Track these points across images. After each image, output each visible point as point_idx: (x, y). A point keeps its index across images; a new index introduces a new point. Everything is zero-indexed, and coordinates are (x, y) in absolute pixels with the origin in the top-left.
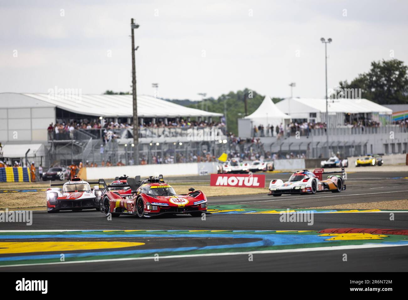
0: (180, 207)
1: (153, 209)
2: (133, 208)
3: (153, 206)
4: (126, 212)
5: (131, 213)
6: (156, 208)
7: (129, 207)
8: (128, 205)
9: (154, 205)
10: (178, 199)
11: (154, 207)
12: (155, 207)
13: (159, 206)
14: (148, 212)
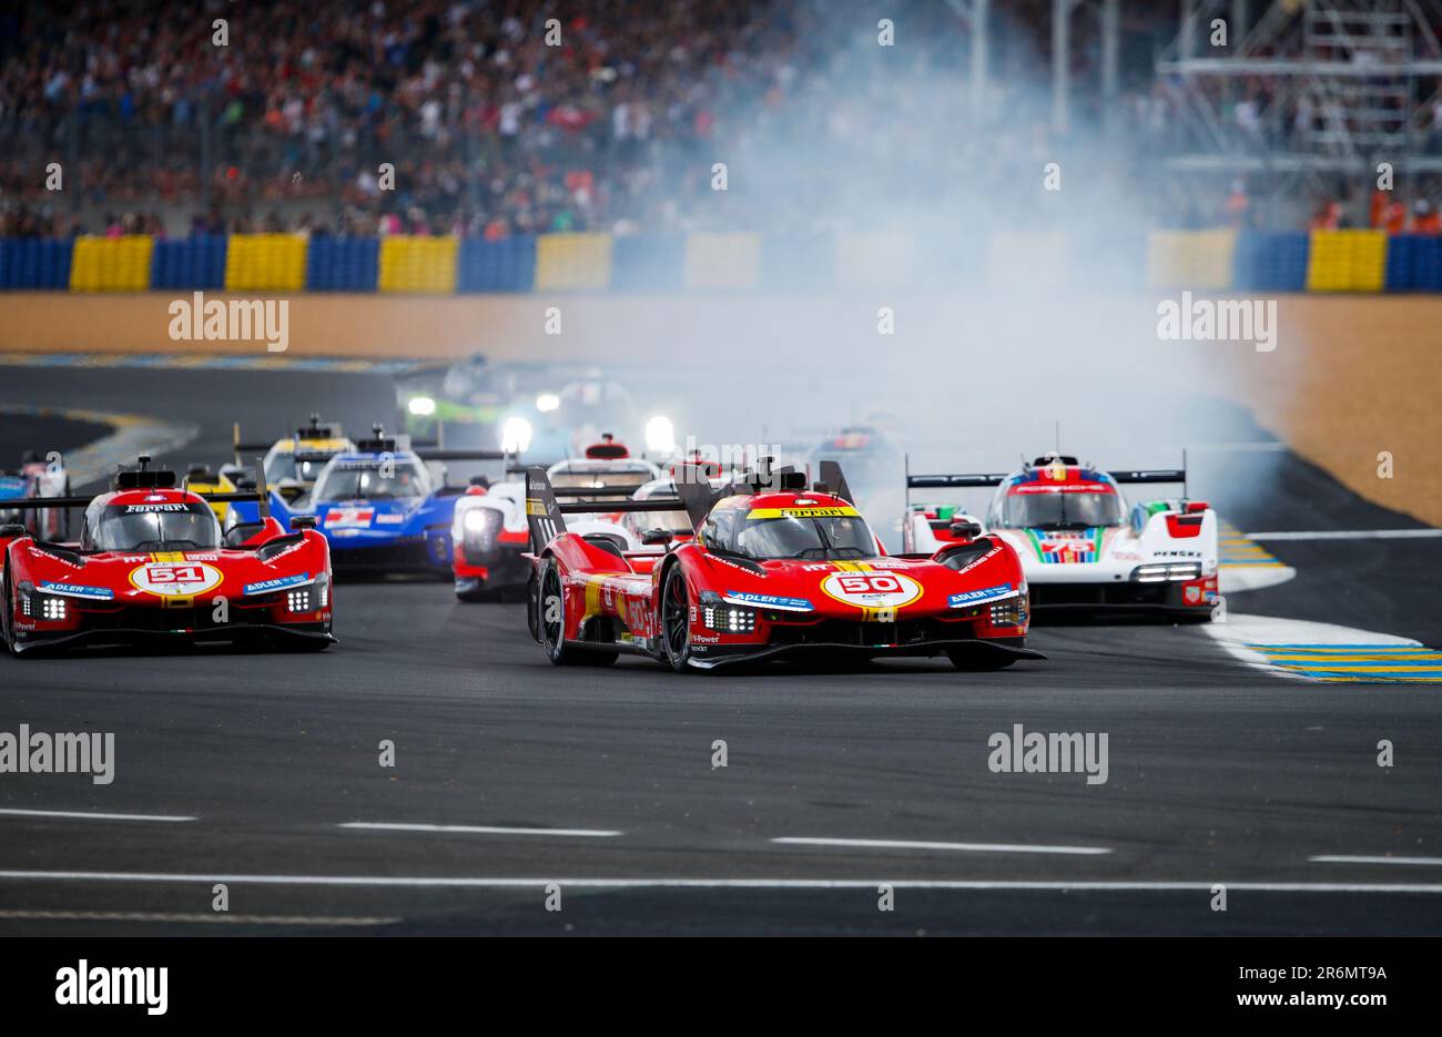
0: (871, 619)
1: (733, 627)
2: (648, 622)
3: (733, 613)
4: (624, 643)
5: (643, 644)
6: (747, 624)
7: (633, 615)
8: (632, 605)
9: (738, 607)
11: (738, 617)
12: (742, 614)
13: (762, 613)
14: (708, 640)
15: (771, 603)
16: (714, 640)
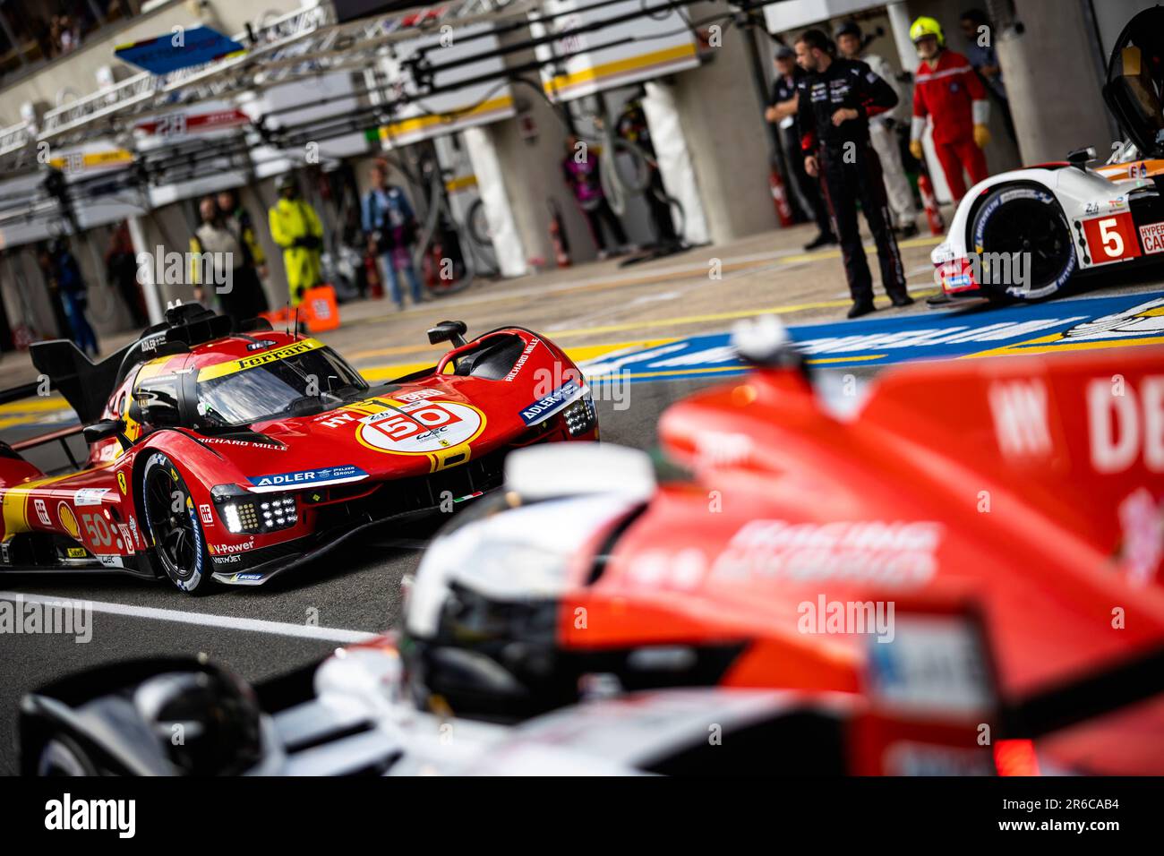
0: (442, 467)
1: (269, 523)
2: (119, 535)
3: (265, 506)
4: (76, 561)
5: (117, 562)
6: (285, 515)
7: (90, 529)
8: (86, 518)
9: (269, 497)
10: (408, 417)
11: (272, 509)
12: (276, 504)
13: (301, 497)
14: (238, 548)
15: (310, 480)
16: (247, 546)
